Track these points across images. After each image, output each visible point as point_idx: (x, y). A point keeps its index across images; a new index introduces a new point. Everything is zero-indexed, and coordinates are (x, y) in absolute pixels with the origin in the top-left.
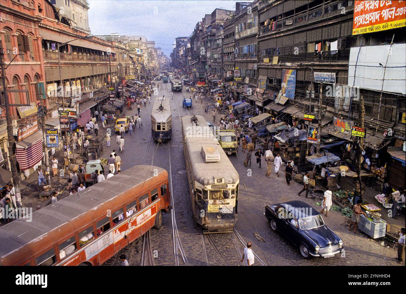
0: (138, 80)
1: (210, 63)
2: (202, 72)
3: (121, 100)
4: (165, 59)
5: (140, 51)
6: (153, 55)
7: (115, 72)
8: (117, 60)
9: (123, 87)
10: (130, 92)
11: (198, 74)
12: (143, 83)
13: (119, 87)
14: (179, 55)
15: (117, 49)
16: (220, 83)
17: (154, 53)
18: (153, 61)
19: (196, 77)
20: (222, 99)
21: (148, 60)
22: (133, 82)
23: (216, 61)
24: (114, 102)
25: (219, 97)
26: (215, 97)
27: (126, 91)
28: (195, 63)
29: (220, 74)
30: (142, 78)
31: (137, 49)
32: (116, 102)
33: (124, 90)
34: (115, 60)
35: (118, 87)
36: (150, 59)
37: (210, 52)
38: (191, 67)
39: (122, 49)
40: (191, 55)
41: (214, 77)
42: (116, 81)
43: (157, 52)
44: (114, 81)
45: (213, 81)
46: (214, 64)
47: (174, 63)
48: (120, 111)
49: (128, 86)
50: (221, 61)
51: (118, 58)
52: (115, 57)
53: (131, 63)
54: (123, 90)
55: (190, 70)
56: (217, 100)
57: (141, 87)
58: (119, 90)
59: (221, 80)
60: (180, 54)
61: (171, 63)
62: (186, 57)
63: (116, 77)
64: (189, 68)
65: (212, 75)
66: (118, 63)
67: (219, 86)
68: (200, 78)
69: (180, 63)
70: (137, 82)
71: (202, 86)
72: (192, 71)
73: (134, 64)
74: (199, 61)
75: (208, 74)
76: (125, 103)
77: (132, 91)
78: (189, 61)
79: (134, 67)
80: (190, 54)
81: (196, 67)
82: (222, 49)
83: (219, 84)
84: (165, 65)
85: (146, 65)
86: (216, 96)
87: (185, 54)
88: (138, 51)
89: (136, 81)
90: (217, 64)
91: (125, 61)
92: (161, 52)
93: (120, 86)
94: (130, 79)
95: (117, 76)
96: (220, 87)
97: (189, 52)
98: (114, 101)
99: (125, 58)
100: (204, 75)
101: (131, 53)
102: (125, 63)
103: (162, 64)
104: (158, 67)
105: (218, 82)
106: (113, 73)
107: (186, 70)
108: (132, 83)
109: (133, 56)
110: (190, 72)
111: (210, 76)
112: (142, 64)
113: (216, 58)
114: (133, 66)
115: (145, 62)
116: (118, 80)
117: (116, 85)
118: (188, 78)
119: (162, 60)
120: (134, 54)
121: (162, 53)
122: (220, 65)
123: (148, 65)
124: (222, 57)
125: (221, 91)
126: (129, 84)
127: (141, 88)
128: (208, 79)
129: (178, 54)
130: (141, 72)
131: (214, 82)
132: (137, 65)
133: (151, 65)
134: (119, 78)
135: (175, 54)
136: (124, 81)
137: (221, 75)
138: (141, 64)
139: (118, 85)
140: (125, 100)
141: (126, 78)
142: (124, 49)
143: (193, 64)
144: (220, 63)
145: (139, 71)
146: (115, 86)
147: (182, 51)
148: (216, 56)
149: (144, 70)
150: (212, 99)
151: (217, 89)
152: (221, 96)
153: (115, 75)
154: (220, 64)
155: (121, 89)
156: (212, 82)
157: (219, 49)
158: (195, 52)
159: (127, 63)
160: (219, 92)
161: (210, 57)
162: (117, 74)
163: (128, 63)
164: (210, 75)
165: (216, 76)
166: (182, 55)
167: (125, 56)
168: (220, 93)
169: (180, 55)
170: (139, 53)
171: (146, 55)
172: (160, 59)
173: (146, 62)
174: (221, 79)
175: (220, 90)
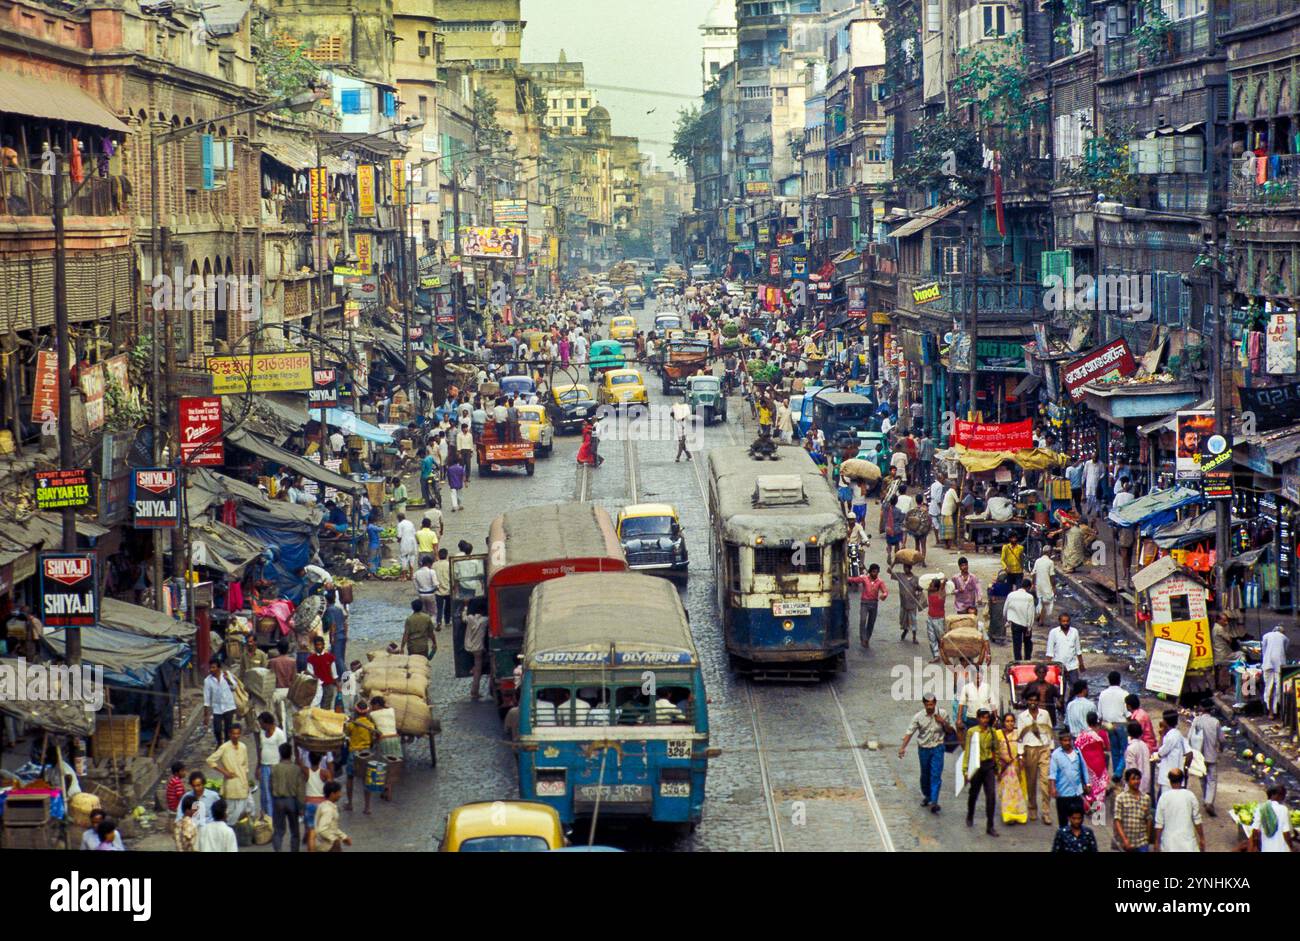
0: (342, 402)
1: (1084, 224)
2: (1000, 322)
3: (157, 606)
4: (619, 175)
5: (369, 98)
6: (499, 135)
7: (104, 322)
8: (136, 199)
9: (182, 468)
10: (253, 522)
11: (959, 346)
12: (385, 433)
13: (147, 479)
14: (767, 144)
15: (141, 87)
16: (1191, 440)
17: (507, 120)
18: (502, 206)
19: (938, 371)
20: (1212, 605)
21: (453, 187)
22: (298, 417)
23: (1154, 204)
24: (88, 636)
25: (1187, 588)
26: (1141, 581)
27: (218, 511)
28: (935, 228)
29: (1193, 340)
30: (389, 372)
31: (341, 83)
32: (112, 628)
33: (197, 501)
34: (108, 197)
35: (130, 479)
36: (470, 182)
37: (1088, 113)
38: (886, 266)
39: (186, 82)
40: (887, 146)
41: (1129, 366)
42: (117, 416)
43: (541, 107)
44: (96, 411)
45: (1121, 411)
46: (1130, 238)
47: (712, 225)
48: (146, 727)
49: (236, 462)
50: (1202, 200)
51: (140, 184)
52: (115, 168)
53: (271, 221)
54: (183, 506)
55: (880, 295)
56: (1162, 617)
57: (377, 466)
58: (145, 509)
59: (1206, 409)
60: (778, 132)
61: (686, 220)
62: (838, 158)
63: (118, 368)
64: (872, 273)
65: (1113, 354)
66: (144, 223)
67: (1188, 466)
68: (985, 381)
69: (780, 223)
70: (334, 417)
71: (1008, 465)
72: (904, 309)
73: (305, 238)
74: (975, 205)
75: (1065, 336)
76: (200, 639)
77: (281, 511)
78: (866, 205)
79: (304, 261)
80: (880, 128)
81: (937, 268)
82: (1217, 87)
83: (1187, 452)
84: (621, 235)
85: (431, 245)
86: (1154, 577)
87: (834, 127)
88: (351, 103)
89: (322, 405)
90: (1157, 238)
91: (218, 202)
92: (579, 113)
93: (151, 466)
94: (261, 386)
95: (132, 361)
96: (1199, 483)
97: (865, 106)
98: (91, 620)
99: (219, 174)
100: (1029, 348)
101: (278, 128)
102: (213, 226)
103: (596, 228)
104: (550, 256)
105: (1173, 425)
106: (88, 324)
107: (838, 290)
108: (279, 424)
109: (294, 154)
110: (879, 318)
111: (1092, 365)
112: (393, 237)
113: (1153, 179)
114: (291, 253)
115: (419, 213)
116: (132, 398)
117: (111, 450)
118: (859, 371)
119: (596, 192)
120: (306, 134)
121: (597, 119)
122: (1194, 251)
123: (450, 248)
124: (1217, 171)
125: (1209, 522)
126: (250, 444)
127: (374, 481)
128: (1066, 389)
129: (752, 134)
130: (375, 319)
131: (1131, 423)
132: (331, 249)
133: (483, 240)
134: (142, 376)
135: (728, 125)
136: (193, 415)
137: (1203, 354)
138: (380, 235)
139: (134, 454)
140: (196, 614)
141: (219, 380)
142: (206, 84)
143: (916, 239)
144: (1194, 226)
145: (353, 307)
146: (107, 470)
147: (798, 96)
148: (1149, 155)
149: (403, 294)
150: (1112, 597)
151: (1167, 499)
152: (1202, 577)
153: (110, 354)
154: (1193, 238)
155: (164, 496)
156: (1105, 426)
157: (1177, 85)
158: (934, 107)
159: (229, 223)
160: (1185, 528)
161: (1090, 169)
162: (133, 344)
163: (247, 222)
164: (1092, 348)
165: (1151, 360)
166: (798, 146)
167: (219, 154)
168: (1191, 544)
169: (780, 144)
170: (357, 124)
171: (427, 142)
172: (575, 175)
173: (425, 212)
174: (1201, 396)
175: (1190, 509)
